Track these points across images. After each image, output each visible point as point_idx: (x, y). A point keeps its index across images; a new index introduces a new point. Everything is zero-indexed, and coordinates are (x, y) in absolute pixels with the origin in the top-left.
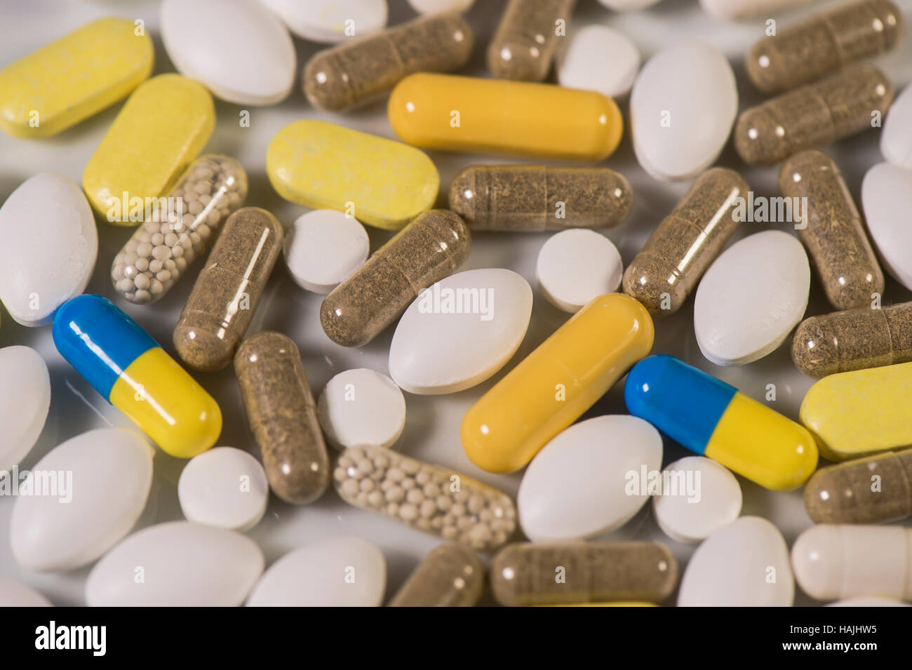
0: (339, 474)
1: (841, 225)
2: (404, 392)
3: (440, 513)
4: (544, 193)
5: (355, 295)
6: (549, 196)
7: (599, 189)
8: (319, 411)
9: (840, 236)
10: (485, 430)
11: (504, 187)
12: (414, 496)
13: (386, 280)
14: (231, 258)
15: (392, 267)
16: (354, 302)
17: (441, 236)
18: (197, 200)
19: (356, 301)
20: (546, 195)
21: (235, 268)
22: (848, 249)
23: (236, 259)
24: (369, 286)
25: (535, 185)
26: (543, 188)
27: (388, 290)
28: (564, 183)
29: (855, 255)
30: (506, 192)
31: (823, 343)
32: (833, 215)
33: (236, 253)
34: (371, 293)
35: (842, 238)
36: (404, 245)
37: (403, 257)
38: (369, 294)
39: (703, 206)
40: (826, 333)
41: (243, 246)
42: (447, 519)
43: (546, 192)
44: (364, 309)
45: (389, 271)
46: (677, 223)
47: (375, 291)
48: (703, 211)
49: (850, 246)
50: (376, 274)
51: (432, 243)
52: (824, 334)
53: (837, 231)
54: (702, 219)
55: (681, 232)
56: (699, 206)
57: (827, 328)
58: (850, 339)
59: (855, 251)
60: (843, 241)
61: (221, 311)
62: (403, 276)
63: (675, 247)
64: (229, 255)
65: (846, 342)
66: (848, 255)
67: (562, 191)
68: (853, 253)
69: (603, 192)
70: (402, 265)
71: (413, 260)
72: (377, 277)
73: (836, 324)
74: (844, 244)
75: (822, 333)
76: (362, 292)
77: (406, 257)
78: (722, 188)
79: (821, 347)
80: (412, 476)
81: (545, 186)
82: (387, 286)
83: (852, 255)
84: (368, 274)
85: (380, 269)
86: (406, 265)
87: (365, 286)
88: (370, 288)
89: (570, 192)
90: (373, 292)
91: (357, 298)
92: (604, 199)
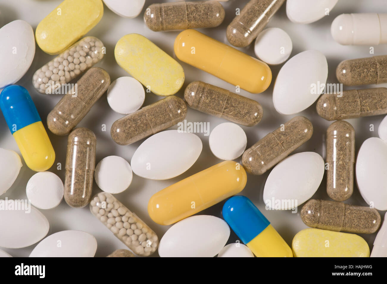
0: (92, 203)
1: (343, 164)
2: (133, 174)
3: (126, 235)
4: (223, 107)
5: (127, 128)
6: (225, 109)
7: (247, 113)
8: (95, 170)
9: (340, 169)
10: (158, 206)
11: (207, 99)
12: (119, 225)
13: (142, 125)
14: (82, 92)
15: (146, 120)
16: (125, 131)
17: (172, 112)
18: (79, 58)
19: (126, 131)
20: (224, 108)
21: (82, 97)
22: (341, 177)
23: (84, 93)
24: (134, 125)
25: (221, 102)
26: (224, 105)
27: (142, 129)
28: (234, 105)
29: (343, 180)
30: (207, 101)
31: (313, 216)
32: (341, 158)
33: (85, 90)
34: (133, 129)
35: (341, 170)
36: (156, 111)
37: (153, 117)
38: (132, 129)
39: (288, 136)
40: (316, 212)
41: (89, 88)
42: (128, 239)
43: (224, 106)
44: (128, 135)
45: (145, 122)
46: (274, 140)
47: (135, 129)
48: (287, 138)
49: (343, 175)
50: (139, 121)
51: (167, 115)
52: (315, 213)
53: (340, 166)
54: (285, 142)
55: (273, 145)
56: (286, 135)
57: (317, 210)
58: (325, 218)
59: (344, 178)
60: (341, 172)
61: (69, 115)
62: (150, 125)
63: (268, 151)
64: (82, 90)
65: (323, 219)
66: (340, 179)
67: (231, 108)
68: (343, 179)
69: (248, 115)
70: (151, 120)
71: (157, 120)
72: (139, 122)
73: (322, 210)
74: (341, 173)
75: (314, 212)
76: (130, 127)
77: (154, 117)
78: (300, 130)
79: (312, 218)
80: (121, 216)
81: (225, 104)
82: (142, 128)
83: (342, 179)
84: (136, 119)
85: (141, 119)
86: (153, 121)
87: (132, 125)
88: (134, 127)
89: (234, 110)
90: (134, 129)
91: (127, 129)
92: (248, 117)
